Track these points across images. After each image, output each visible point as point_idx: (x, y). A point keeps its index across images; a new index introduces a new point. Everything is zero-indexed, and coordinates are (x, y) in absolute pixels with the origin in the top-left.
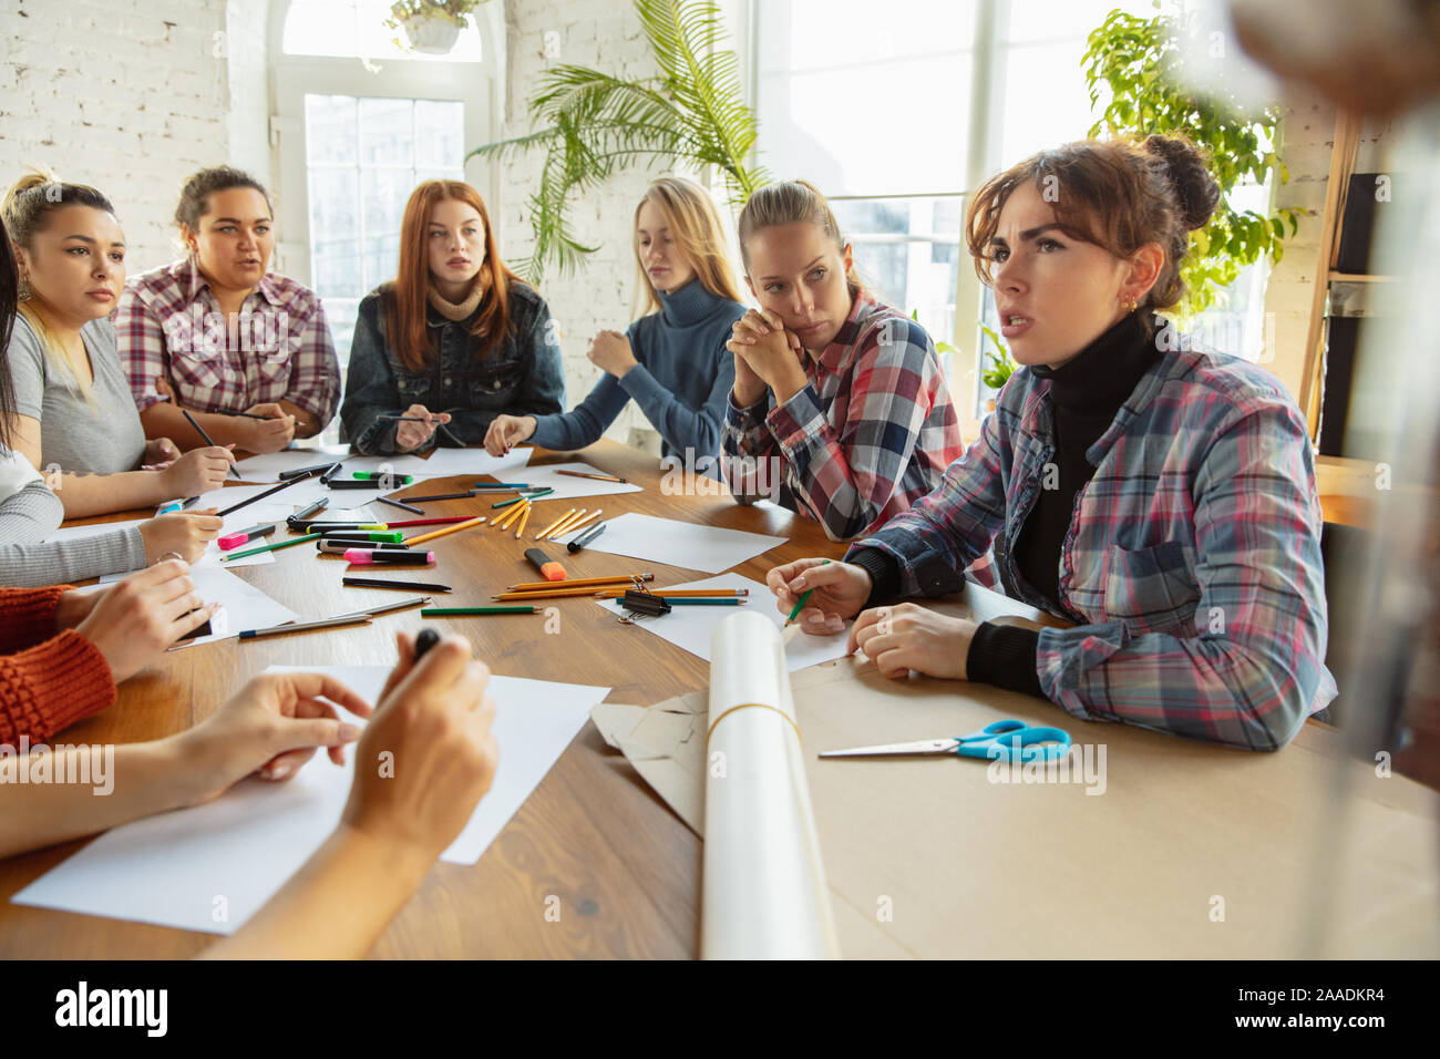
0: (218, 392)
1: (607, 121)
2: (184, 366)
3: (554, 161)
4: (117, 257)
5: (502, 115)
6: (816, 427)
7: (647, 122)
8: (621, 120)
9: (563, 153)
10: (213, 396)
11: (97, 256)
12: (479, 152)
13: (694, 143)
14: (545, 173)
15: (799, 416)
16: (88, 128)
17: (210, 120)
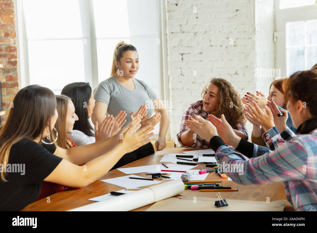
4: (137, 62)
6: (276, 138)
11: (133, 63)
16: (212, 47)
17: (249, 38)
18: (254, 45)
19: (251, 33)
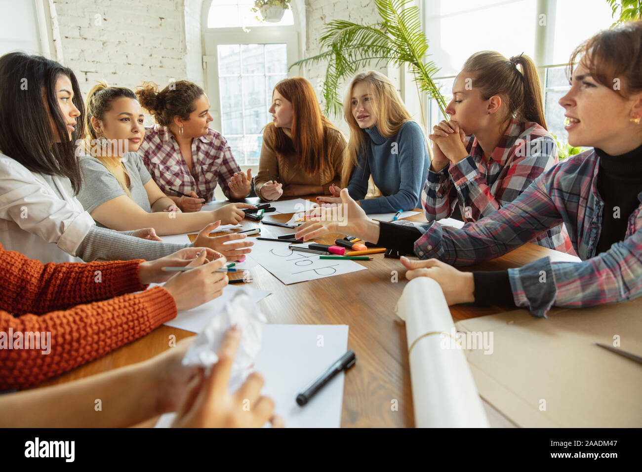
0: (182, 187)
1: (355, 45)
2: (166, 178)
3: (331, 65)
4: (141, 121)
5: (304, 47)
6: (473, 177)
7: (375, 44)
8: (361, 45)
9: (334, 62)
10: (180, 189)
11: (133, 122)
12: (296, 64)
13: (397, 52)
14: (328, 71)
15: (464, 170)
16: (129, 65)
17: (178, 59)
18: (185, 68)
19: (181, 52)
